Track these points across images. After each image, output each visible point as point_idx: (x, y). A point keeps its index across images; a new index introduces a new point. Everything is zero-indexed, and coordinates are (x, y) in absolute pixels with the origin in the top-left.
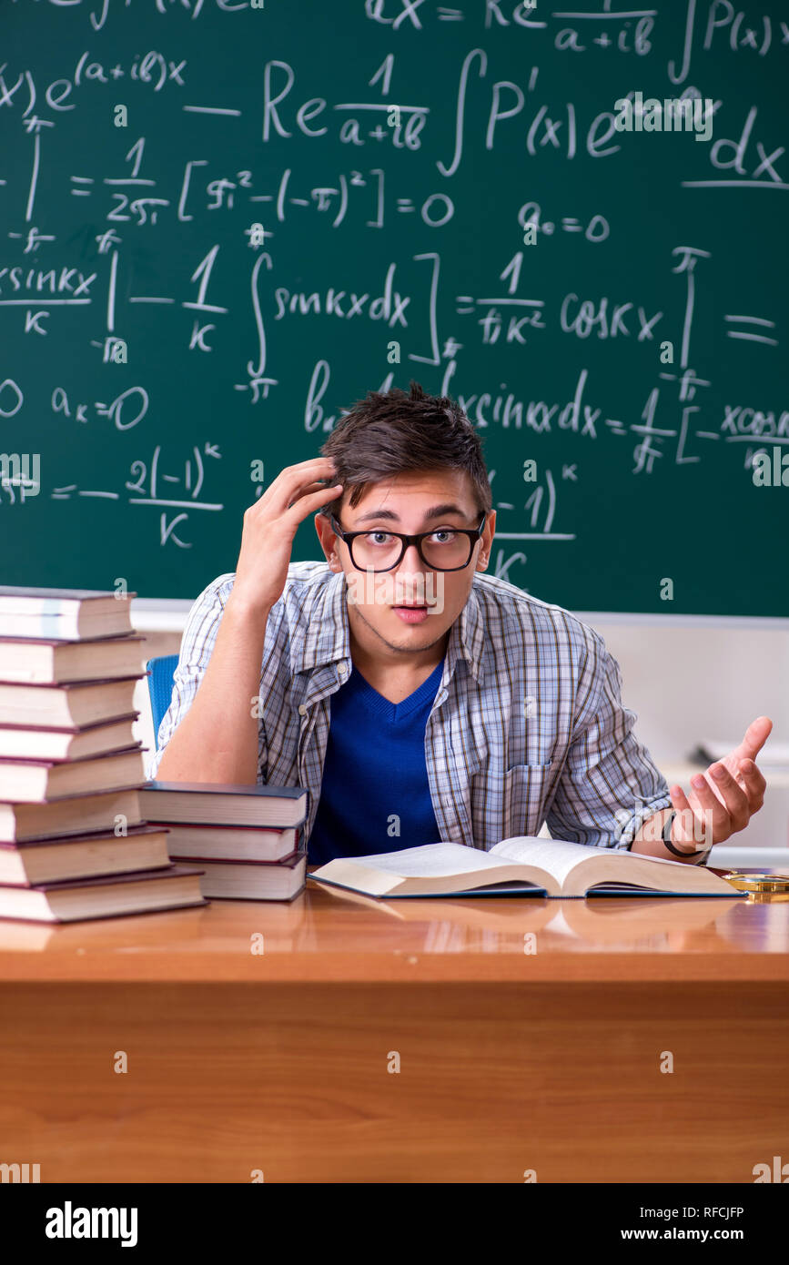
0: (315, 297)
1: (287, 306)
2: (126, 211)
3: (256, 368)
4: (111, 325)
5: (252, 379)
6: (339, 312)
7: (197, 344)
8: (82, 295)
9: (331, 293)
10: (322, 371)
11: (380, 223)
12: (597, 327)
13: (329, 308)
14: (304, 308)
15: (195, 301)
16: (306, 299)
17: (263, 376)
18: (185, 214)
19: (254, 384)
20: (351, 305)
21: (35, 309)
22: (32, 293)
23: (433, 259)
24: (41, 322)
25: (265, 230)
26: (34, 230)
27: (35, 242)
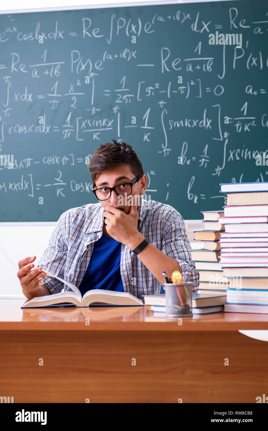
0: (182, 122)
1: (173, 125)
2: (121, 99)
3: (164, 146)
4: (119, 135)
5: (164, 149)
6: (189, 126)
7: (146, 139)
8: (110, 127)
9: (186, 120)
10: (185, 144)
11: (201, 96)
13: (186, 125)
14: (178, 126)
15: (144, 126)
16: (179, 123)
17: (167, 148)
18: (139, 99)
19: (164, 151)
20: (193, 123)
21: (96, 132)
22: (95, 127)
23: (218, 107)
24: (98, 136)
25: (164, 102)
26: (94, 108)
27: (95, 111)
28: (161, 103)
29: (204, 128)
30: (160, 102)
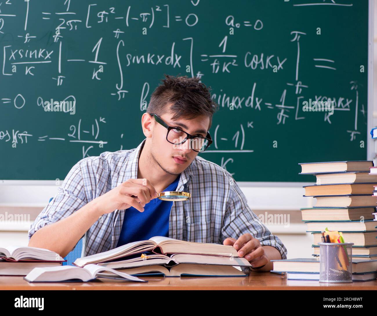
0: (143, 57)
1: (131, 61)
2: (65, 25)
3: (119, 87)
4: (60, 71)
5: (118, 90)
6: (152, 62)
7: (95, 77)
8: (48, 59)
9: (149, 55)
10: (146, 86)
11: (168, 26)
12: (260, 65)
13: (149, 61)
14: (138, 62)
15: (94, 60)
16: (139, 58)
17: (122, 90)
18: (88, 26)
19: (119, 93)
20: (158, 60)
21: (29, 65)
22: (28, 59)
23: (191, 40)
24: (32, 70)
25: (121, 31)
26: (28, 34)
27: (28, 39)
28: (117, 32)
29: (171, 66)
30: (116, 30)
